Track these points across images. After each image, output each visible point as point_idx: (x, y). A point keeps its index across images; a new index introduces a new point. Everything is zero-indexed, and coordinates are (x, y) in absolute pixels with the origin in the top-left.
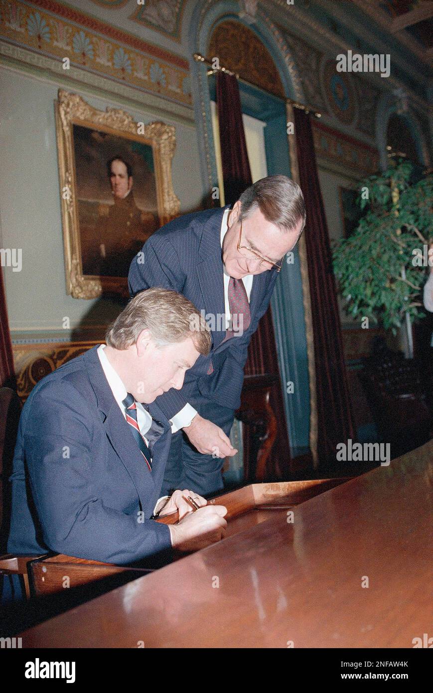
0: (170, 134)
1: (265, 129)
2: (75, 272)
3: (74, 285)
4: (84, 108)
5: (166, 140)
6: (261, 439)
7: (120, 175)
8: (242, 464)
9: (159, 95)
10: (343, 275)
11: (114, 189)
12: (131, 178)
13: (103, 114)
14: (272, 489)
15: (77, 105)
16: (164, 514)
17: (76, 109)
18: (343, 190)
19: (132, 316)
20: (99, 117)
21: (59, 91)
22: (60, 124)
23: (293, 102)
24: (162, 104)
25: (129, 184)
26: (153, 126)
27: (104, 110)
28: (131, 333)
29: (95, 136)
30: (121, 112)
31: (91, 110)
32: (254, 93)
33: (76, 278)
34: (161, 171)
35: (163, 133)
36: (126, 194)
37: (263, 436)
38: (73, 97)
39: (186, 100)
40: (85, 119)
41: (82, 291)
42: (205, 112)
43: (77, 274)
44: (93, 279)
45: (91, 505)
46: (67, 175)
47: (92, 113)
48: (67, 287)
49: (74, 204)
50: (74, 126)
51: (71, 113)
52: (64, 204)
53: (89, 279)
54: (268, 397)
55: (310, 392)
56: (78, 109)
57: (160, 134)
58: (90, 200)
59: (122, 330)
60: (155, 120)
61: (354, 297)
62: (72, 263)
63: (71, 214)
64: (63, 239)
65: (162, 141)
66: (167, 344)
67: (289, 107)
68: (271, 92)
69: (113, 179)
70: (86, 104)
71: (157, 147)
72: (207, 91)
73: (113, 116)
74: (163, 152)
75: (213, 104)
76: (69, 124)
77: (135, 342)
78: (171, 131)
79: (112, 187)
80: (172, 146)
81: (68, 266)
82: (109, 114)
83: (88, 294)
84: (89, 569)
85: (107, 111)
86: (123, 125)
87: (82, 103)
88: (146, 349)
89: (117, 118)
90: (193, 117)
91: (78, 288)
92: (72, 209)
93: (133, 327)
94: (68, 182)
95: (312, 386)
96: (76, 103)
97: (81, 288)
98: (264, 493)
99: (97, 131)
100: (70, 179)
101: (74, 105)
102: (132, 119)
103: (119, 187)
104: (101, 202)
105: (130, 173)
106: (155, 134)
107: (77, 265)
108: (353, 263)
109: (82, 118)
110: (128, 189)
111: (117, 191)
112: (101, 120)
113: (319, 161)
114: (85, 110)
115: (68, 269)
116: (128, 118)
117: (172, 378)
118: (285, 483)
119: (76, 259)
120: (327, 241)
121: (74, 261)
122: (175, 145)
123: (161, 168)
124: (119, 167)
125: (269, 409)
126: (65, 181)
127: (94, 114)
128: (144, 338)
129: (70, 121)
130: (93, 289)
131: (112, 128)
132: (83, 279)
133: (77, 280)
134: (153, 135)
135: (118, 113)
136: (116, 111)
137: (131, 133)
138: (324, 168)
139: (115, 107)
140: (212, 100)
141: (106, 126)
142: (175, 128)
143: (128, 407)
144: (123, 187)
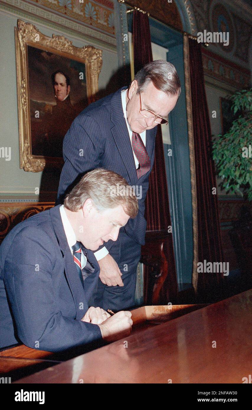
0: (98, 55)
1: (167, 53)
2: (27, 152)
3: (26, 162)
5: (95, 59)
6: (156, 276)
7: (61, 84)
8: (142, 294)
9: (91, 26)
10: (220, 161)
11: (57, 94)
12: (69, 86)
13: (50, 39)
14: (158, 310)
15: (31, 32)
17: (30, 34)
18: (222, 99)
20: (47, 41)
21: (18, 21)
22: (19, 44)
23: (188, 35)
24: (93, 33)
25: (67, 90)
26: (86, 49)
27: (51, 36)
28: (80, 200)
29: (44, 54)
30: (63, 38)
31: (41, 37)
32: (161, 27)
33: (27, 157)
34: (91, 82)
35: (94, 54)
36: (65, 98)
37: (158, 274)
38: (28, 26)
39: (110, 30)
40: (36, 42)
41: (31, 167)
43: (28, 154)
44: (40, 158)
46: (23, 82)
48: (20, 163)
49: (27, 103)
50: (29, 47)
51: (26, 37)
52: (20, 103)
53: (36, 158)
54: (162, 247)
55: (193, 244)
57: (91, 56)
58: (39, 101)
59: (74, 198)
60: (87, 45)
61: (227, 177)
62: (24, 146)
63: (25, 111)
64: (19, 128)
65: (92, 60)
67: (185, 38)
68: (173, 27)
69: (56, 87)
70: (38, 31)
71: (89, 64)
72: (126, 25)
73: (57, 41)
74: (92, 68)
75: (130, 35)
76: (25, 46)
78: (99, 53)
79: (55, 92)
80: (99, 64)
81: (21, 148)
83: (36, 169)
85: (53, 38)
86: (64, 47)
87: (35, 31)
89: (60, 42)
90: (115, 44)
91: (28, 164)
92: (25, 107)
93: (81, 197)
94: (23, 88)
95: (195, 241)
97: (30, 164)
98: (153, 313)
99: (45, 51)
100: (24, 86)
101: (29, 31)
102: (71, 44)
103: (60, 92)
104: (46, 103)
105: (68, 82)
106: (87, 55)
107: (28, 147)
108: (226, 153)
109: (34, 41)
110: (67, 94)
111: (59, 95)
112: (48, 43)
113: (206, 78)
114: (36, 35)
115: (21, 150)
116: (68, 43)
119: (28, 143)
120: (210, 136)
121: (26, 145)
122: (101, 63)
123: (91, 79)
124: (61, 78)
125: (163, 256)
126: (21, 87)
127: (44, 39)
128: (88, 205)
129: (26, 43)
130: (40, 165)
131: (57, 50)
132: (32, 157)
133: (27, 158)
134: (86, 55)
135: (61, 39)
136: (59, 37)
137: (70, 54)
138: (209, 83)
139: (58, 34)
140: (130, 32)
141: (52, 48)
142: (102, 51)
143: (75, 251)
144: (63, 93)
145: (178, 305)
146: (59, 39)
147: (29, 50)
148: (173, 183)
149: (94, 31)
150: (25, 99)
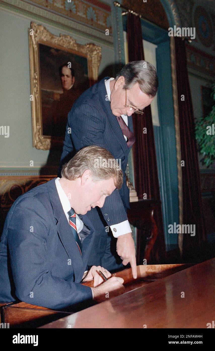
0: (98, 51)
1: (156, 49)
2: (38, 133)
3: (37, 141)
4: (46, 34)
5: (95, 55)
6: (147, 238)
7: (67, 76)
9: (92, 27)
10: (201, 140)
11: (63, 84)
12: (74, 77)
13: (58, 38)
14: (151, 268)
15: (42, 32)
16: (85, 281)
17: (41, 34)
18: (203, 88)
19: (80, 161)
20: (55, 39)
21: (31, 23)
22: (32, 43)
25: (72, 81)
26: (88, 46)
27: (59, 35)
28: (79, 170)
29: (53, 51)
30: (69, 37)
31: (50, 36)
34: (92, 74)
35: (94, 50)
36: (70, 87)
37: (149, 237)
38: (40, 27)
40: (47, 41)
41: (42, 145)
42: (120, 38)
43: (39, 135)
44: (49, 138)
45: (45, 275)
46: (35, 74)
47: (51, 37)
48: (33, 142)
49: (39, 92)
50: (40, 44)
51: (38, 36)
52: (33, 92)
53: (46, 138)
54: (152, 213)
56: (42, 35)
57: (92, 51)
58: (48, 90)
59: (72, 169)
60: (89, 42)
61: (208, 154)
62: (36, 128)
63: (37, 99)
64: (32, 113)
65: (94, 55)
66: (99, 180)
68: (161, 26)
69: (63, 78)
70: (48, 31)
71: (90, 59)
72: (122, 25)
73: (64, 39)
74: (93, 62)
75: (125, 33)
76: (37, 44)
77: (80, 176)
78: (99, 49)
79: (61, 84)
80: (99, 59)
81: (34, 130)
82: (61, 38)
83: (46, 147)
84: (37, 311)
85: (60, 36)
86: (70, 45)
87: (45, 31)
88: (86, 181)
89: (66, 40)
90: (112, 41)
91: (39, 143)
92: (37, 95)
93: (80, 167)
94: (36, 79)
95: (181, 208)
96: (41, 30)
97: (42, 143)
98: (147, 271)
99: (54, 48)
100: (36, 77)
101: (40, 32)
102: (75, 42)
103: (66, 83)
104: (55, 91)
105: (73, 74)
107: (40, 129)
109: (45, 40)
110: (72, 84)
111: (65, 85)
112: (56, 42)
113: (190, 70)
114: (47, 35)
115: (34, 131)
116: (73, 41)
117: (99, 200)
118: (159, 265)
119: (39, 126)
120: (193, 119)
122: (101, 58)
123: (92, 71)
124: (67, 71)
125: (153, 221)
126: (34, 78)
127: (52, 38)
128: (86, 175)
129: (37, 41)
130: (49, 144)
131: (64, 47)
132: (43, 138)
133: (39, 138)
134: (88, 51)
135: (67, 38)
136: (65, 36)
137: (75, 50)
138: (192, 74)
139: (65, 34)
140: (124, 31)
141: (59, 45)
142: (101, 47)
143: (71, 216)
144: (69, 83)
145: (168, 265)
146: (65, 38)
147: (40, 47)
148: (162, 158)
149: (94, 30)
150: (37, 88)
